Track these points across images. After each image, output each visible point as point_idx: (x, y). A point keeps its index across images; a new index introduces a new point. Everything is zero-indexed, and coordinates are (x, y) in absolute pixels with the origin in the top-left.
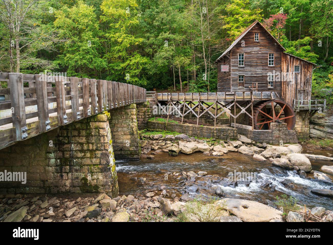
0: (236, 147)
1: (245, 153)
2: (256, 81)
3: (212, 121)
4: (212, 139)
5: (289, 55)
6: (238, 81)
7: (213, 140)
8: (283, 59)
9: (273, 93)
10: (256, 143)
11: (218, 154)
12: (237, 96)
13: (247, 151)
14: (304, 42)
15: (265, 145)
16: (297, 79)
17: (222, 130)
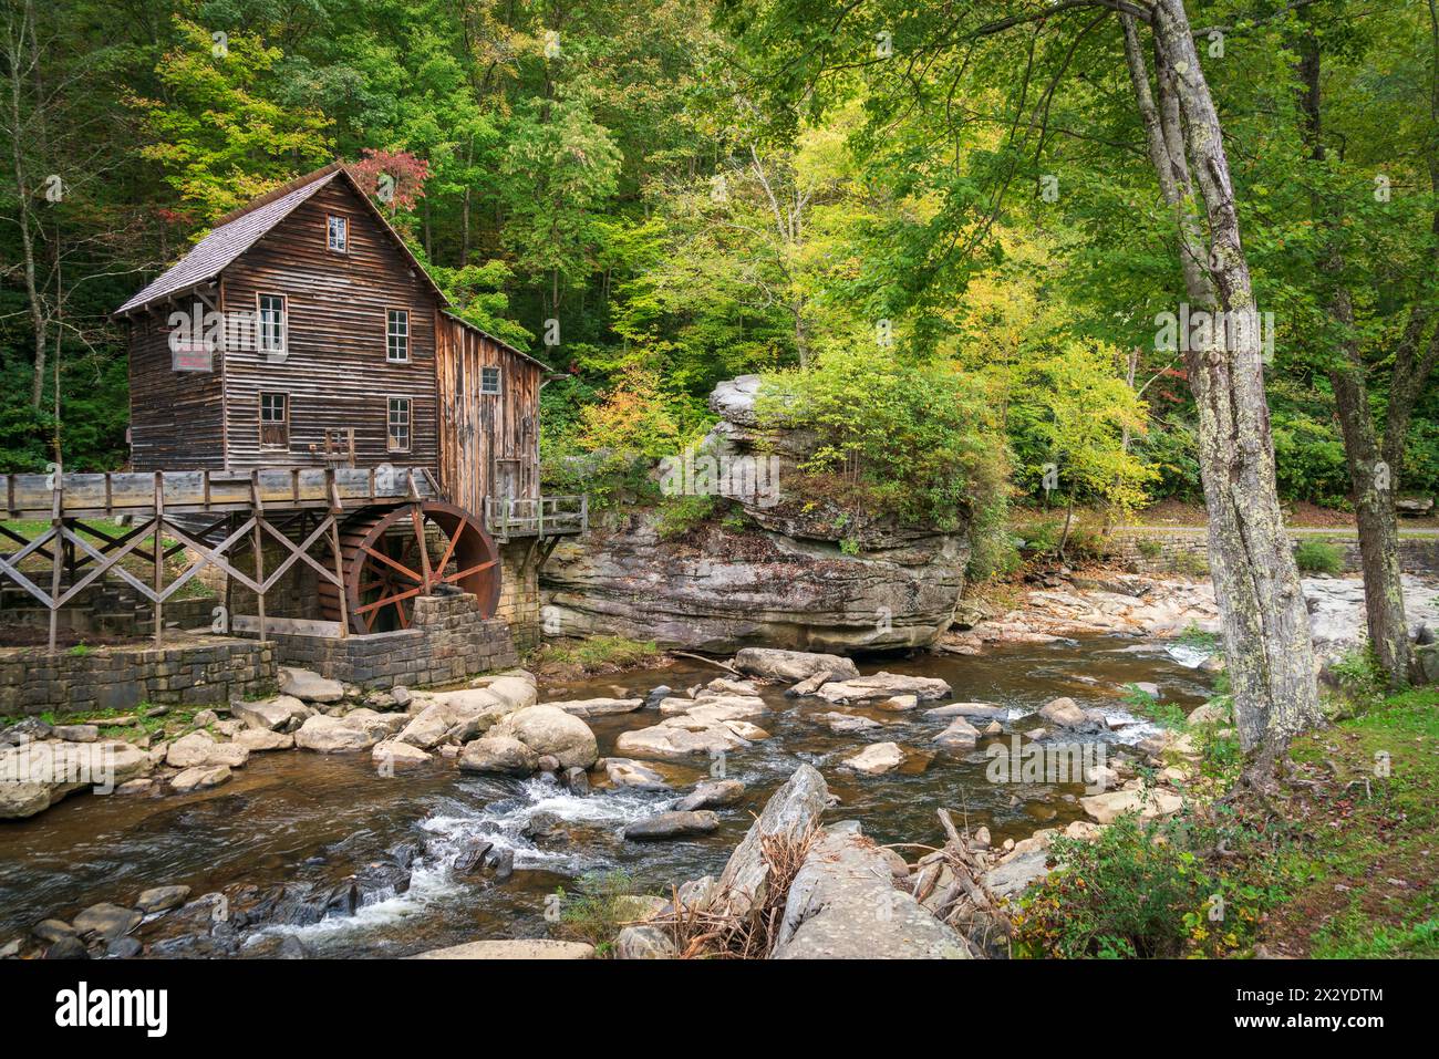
0: (282, 727)
1: (331, 745)
2: (342, 421)
3: (129, 620)
4: (145, 710)
5: (463, 325)
6: (260, 419)
7: (153, 716)
8: (441, 339)
9: (417, 475)
10: (365, 691)
11: (207, 781)
12: (267, 488)
13: (341, 735)
14: (488, 280)
15: (402, 694)
16: (492, 418)
17: (200, 657)
